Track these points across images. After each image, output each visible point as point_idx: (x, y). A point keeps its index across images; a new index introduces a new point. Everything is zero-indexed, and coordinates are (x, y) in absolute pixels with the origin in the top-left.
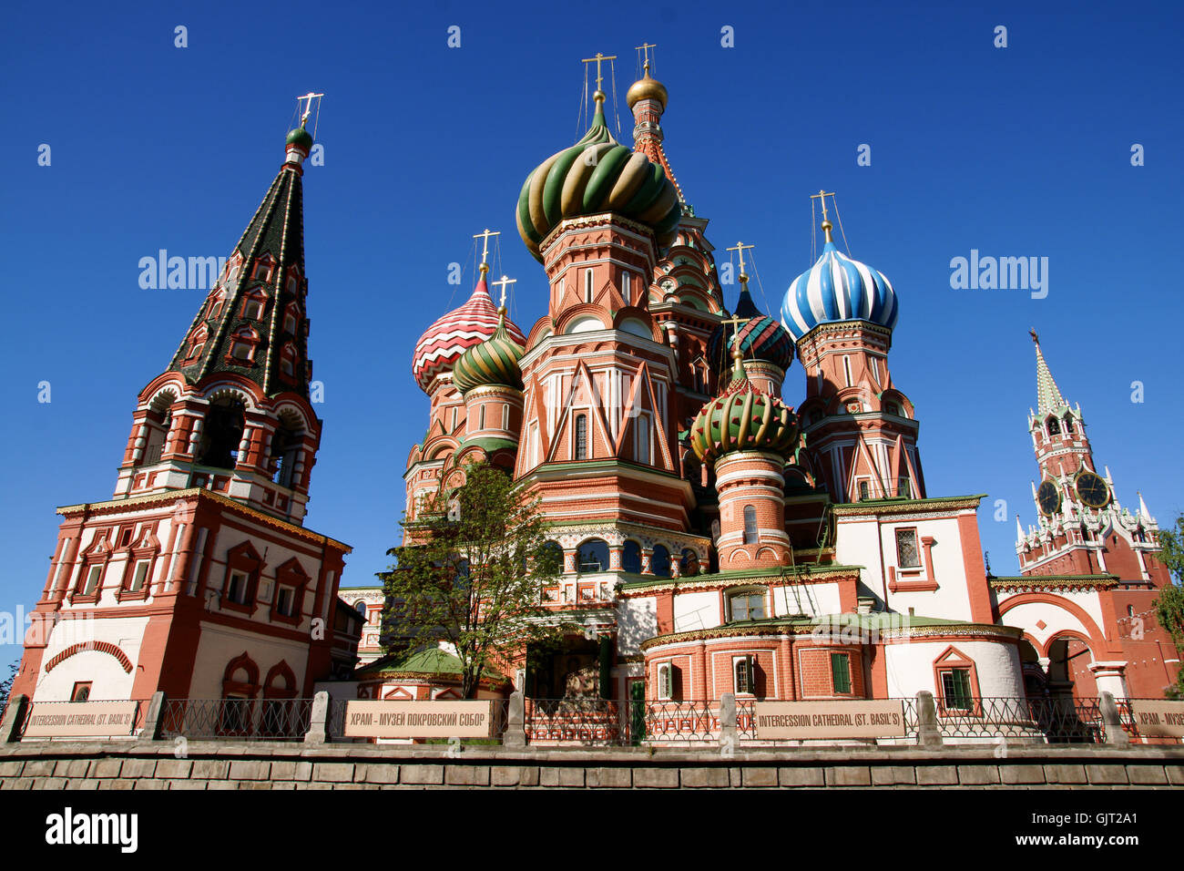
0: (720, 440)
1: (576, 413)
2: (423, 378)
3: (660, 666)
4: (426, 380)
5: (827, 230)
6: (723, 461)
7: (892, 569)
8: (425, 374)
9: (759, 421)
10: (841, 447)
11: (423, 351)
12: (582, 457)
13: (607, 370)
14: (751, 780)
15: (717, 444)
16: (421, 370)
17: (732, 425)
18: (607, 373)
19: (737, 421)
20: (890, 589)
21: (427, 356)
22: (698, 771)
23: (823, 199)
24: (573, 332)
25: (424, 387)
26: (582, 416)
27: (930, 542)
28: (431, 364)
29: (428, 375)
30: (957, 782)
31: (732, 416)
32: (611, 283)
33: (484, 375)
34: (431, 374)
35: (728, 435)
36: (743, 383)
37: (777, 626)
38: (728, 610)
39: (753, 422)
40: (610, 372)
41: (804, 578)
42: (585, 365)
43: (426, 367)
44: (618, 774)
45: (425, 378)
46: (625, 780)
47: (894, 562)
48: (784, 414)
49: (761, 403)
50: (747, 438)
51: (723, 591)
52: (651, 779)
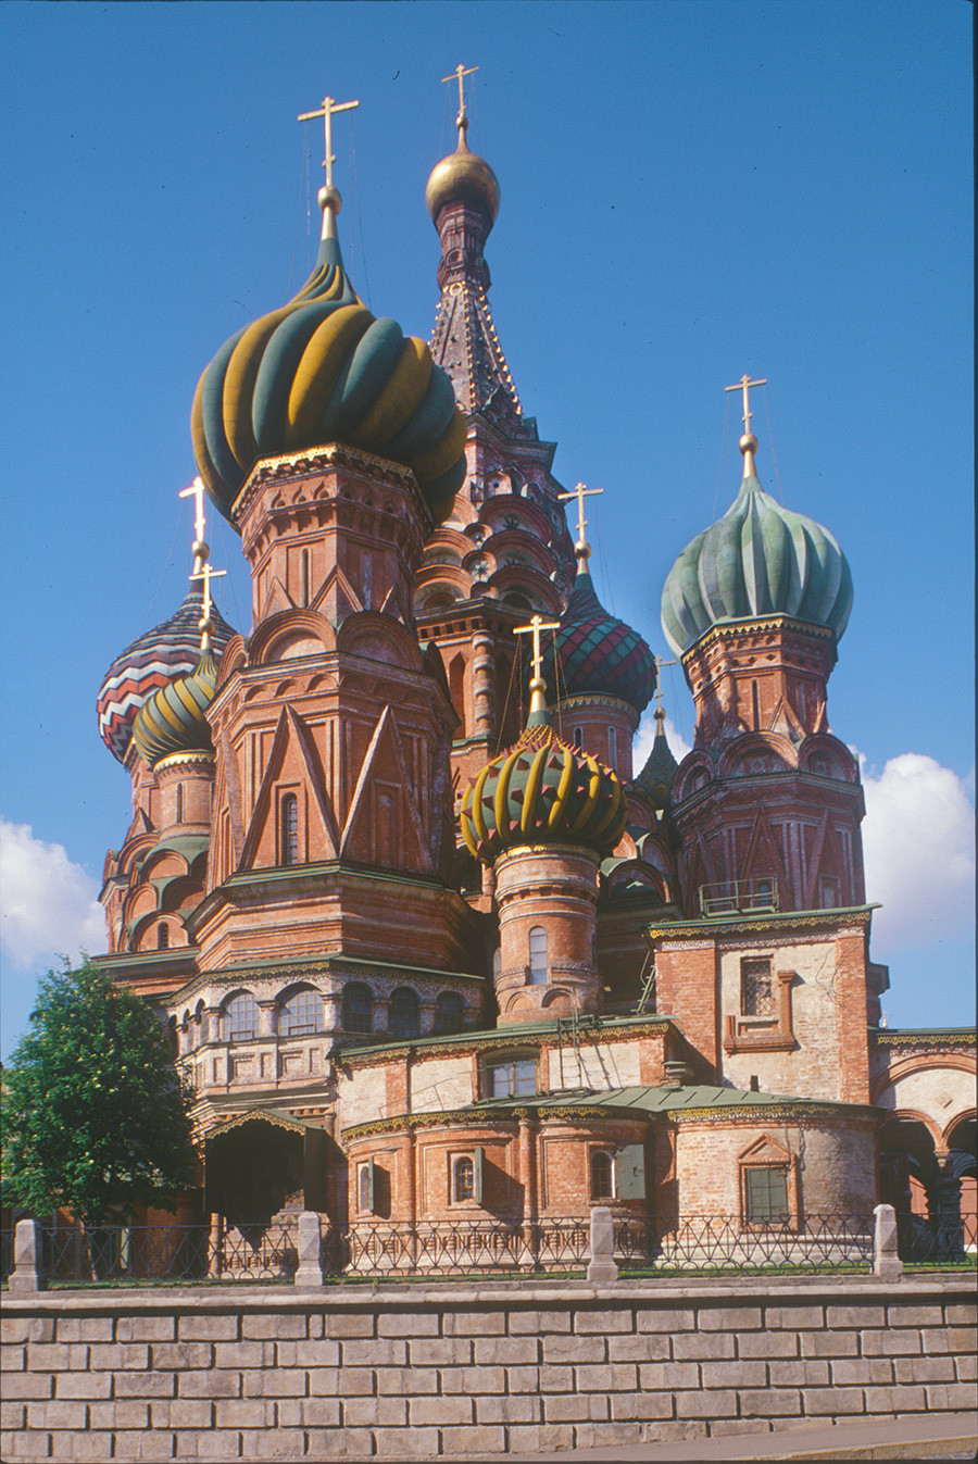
0: (495, 827)
1: (282, 792)
2: (113, 743)
3: (360, 1167)
4: (118, 747)
5: (748, 454)
6: (504, 857)
7: (732, 1019)
8: (116, 738)
9: (552, 793)
10: (732, 827)
11: (106, 701)
12: (294, 862)
13: (328, 720)
14: (336, 1329)
15: (491, 833)
16: (109, 730)
17: (512, 803)
18: (328, 724)
19: (518, 796)
20: (726, 1049)
21: (113, 707)
22: (263, 1319)
23: (745, 390)
24: (282, 659)
25: (119, 757)
26: (291, 798)
27: (793, 980)
28: (122, 720)
29: (120, 737)
30: (630, 1329)
31: (512, 789)
32: (339, 571)
33: (176, 735)
34: (123, 736)
35: (507, 816)
36: (540, 732)
37: (513, 1108)
38: (485, 1082)
39: (542, 799)
40: (332, 722)
41: (593, 1034)
42: (294, 713)
43: (115, 723)
44: (157, 1325)
45: (117, 742)
46: (167, 1332)
47: (736, 1011)
48: (594, 782)
49: (557, 765)
50: (535, 824)
51: (478, 1056)
52: (200, 1330)
